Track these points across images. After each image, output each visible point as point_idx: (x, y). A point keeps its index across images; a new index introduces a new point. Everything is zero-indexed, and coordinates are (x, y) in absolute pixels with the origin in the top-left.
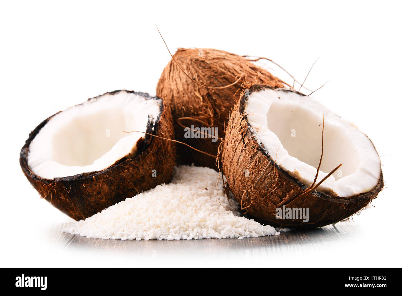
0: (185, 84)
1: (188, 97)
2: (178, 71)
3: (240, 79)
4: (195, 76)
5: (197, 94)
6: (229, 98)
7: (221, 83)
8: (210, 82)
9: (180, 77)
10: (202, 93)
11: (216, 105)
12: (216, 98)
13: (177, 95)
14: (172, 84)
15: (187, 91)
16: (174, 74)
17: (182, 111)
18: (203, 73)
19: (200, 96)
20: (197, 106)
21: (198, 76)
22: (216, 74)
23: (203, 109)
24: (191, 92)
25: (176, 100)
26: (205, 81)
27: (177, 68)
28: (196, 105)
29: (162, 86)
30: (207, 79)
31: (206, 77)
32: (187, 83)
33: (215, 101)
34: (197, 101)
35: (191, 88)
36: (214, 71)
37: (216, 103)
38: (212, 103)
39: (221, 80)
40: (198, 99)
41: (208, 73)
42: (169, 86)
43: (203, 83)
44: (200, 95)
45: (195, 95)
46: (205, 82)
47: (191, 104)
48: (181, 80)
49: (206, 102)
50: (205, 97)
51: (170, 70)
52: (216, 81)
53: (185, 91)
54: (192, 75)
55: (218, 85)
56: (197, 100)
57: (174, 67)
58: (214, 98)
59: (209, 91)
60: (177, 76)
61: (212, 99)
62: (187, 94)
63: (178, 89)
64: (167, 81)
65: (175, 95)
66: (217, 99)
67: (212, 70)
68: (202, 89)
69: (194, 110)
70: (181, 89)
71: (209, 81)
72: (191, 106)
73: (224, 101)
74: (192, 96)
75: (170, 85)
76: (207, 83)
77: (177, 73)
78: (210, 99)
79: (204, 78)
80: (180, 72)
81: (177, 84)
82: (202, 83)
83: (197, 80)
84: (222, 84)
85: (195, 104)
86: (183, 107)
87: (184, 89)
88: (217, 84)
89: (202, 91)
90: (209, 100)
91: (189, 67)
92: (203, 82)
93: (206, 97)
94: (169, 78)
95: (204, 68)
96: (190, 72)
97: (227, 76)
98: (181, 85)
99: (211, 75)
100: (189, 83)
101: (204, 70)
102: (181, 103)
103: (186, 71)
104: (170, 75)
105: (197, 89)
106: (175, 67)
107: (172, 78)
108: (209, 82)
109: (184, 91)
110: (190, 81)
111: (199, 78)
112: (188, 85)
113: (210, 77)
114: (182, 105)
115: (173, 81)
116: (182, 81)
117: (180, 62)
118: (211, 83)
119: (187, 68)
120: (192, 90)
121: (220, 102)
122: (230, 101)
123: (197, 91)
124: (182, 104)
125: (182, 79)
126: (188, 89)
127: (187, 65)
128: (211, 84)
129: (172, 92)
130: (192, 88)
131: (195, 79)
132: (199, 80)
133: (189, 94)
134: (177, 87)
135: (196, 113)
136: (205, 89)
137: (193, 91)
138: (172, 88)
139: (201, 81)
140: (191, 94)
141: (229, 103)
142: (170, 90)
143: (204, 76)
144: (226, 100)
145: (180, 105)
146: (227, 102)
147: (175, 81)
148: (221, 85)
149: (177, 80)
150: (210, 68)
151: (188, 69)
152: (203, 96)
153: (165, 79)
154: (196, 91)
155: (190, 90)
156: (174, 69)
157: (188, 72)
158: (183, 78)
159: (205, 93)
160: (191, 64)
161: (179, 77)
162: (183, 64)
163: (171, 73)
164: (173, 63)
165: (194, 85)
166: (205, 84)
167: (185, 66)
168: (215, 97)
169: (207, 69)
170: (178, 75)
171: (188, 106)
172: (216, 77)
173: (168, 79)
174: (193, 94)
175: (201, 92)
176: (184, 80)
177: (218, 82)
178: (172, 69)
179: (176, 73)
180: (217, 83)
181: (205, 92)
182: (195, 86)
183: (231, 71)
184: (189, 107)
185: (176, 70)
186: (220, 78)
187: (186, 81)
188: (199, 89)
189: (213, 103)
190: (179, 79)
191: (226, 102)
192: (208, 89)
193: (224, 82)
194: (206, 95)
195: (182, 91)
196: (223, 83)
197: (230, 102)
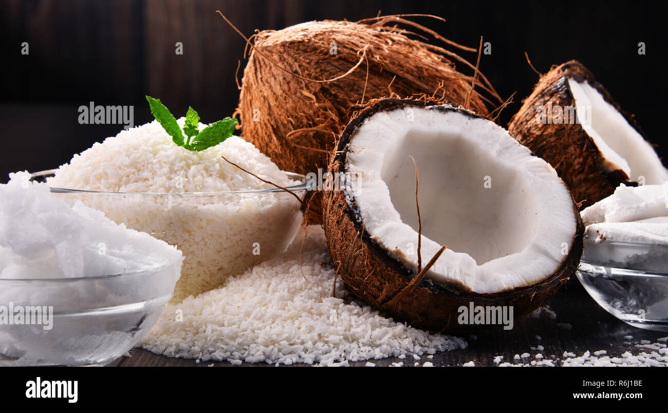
0: (283, 84)
1: (294, 101)
2: (269, 68)
3: (364, 54)
4: (296, 66)
5: (306, 93)
6: (356, 87)
7: (337, 67)
8: (321, 70)
9: (273, 76)
10: (313, 90)
11: (339, 103)
12: (336, 91)
13: (275, 103)
14: (263, 89)
15: (289, 93)
16: (263, 73)
17: (290, 125)
18: (307, 59)
19: (311, 96)
20: (311, 112)
21: (300, 66)
22: (326, 57)
23: (320, 113)
24: (295, 93)
25: (276, 111)
26: (312, 70)
27: (265, 63)
28: (309, 111)
30: (315, 66)
31: (312, 64)
32: (286, 80)
33: (336, 96)
34: (308, 104)
35: (293, 86)
36: (321, 52)
37: (338, 100)
38: (333, 102)
39: (336, 63)
40: (309, 100)
41: (314, 58)
42: (260, 94)
43: (311, 75)
44: (311, 93)
45: (303, 96)
46: (313, 72)
47: (301, 110)
48: (275, 78)
49: (323, 101)
50: (318, 94)
51: (256, 69)
52: (330, 65)
53: (286, 94)
54: (291, 66)
55: (333, 71)
56: (308, 102)
57: (260, 63)
58: (333, 93)
60: (268, 75)
61: (331, 94)
62: (292, 98)
63: (274, 94)
64: (254, 87)
65: (273, 103)
66: (338, 92)
67: (318, 51)
68: (312, 84)
69: (307, 118)
70: (279, 92)
71: (318, 68)
72: (302, 114)
73: (349, 93)
74: (299, 98)
75: (261, 91)
76: (316, 73)
77: (267, 71)
78: (328, 96)
79: (310, 67)
80: (271, 68)
81: (270, 87)
82: (309, 75)
83: (300, 72)
84: (339, 68)
85: (306, 110)
86: (290, 119)
87: (284, 91)
88: (332, 71)
89: (312, 86)
90: (326, 98)
91: (283, 56)
92: (311, 73)
93: (321, 94)
94: (257, 81)
95: (305, 51)
96: (286, 64)
97: (344, 54)
98: (278, 87)
99: (319, 60)
100: (288, 79)
101: (306, 54)
102: (284, 114)
103: (280, 64)
104: (257, 77)
105: (303, 85)
106: (262, 63)
107: (262, 81)
108: (318, 70)
109: (284, 95)
110: (289, 76)
111: (302, 68)
112: (288, 83)
113: (317, 63)
114: (286, 117)
115: (264, 85)
116: (278, 79)
117: (268, 54)
119: (280, 58)
120: (296, 89)
121: (343, 96)
122: (358, 90)
123: (305, 89)
124: (286, 114)
125: (277, 77)
126: (289, 90)
127: (279, 54)
128: (323, 72)
129: (266, 101)
130: (296, 85)
131: (296, 72)
132: (303, 71)
133: (294, 96)
134: (272, 91)
135: (311, 123)
137: (298, 90)
138: (265, 94)
139: (306, 72)
140: (296, 96)
141: (357, 94)
142: (262, 99)
143: (309, 63)
144: (352, 90)
145: (283, 117)
146: (355, 94)
147: (267, 82)
148: (338, 70)
149: (269, 80)
150: (315, 49)
151: (282, 59)
152: (315, 94)
153: (252, 85)
154: (303, 89)
155: (293, 91)
156: (261, 67)
157: (283, 64)
158: (278, 75)
159: (317, 88)
160: (285, 51)
161: (271, 75)
162: (273, 56)
163: (258, 73)
164: (258, 58)
165: (297, 81)
166: (313, 74)
167: (276, 57)
168: (334, 91)
169: (310, 52)
170: (269, 73)
171: (297, 115)
172: (328, 61)
173: (257, 84)
174: (299, 94)
175: (311, 88)
176: (281, 78)
177: (333, 67)
178: (258, 66)
179: (265, 71)
180: (332, 69)
182: (299, 83)
183: (347, 46)
184: (299, 116)
185: (264, 67)
186: (334, 60)
187: (284, 79)
188: (307, 86)
189: (332, 100)
190: (273, 78)
191: (352, 94)
193: (340, 65)
194: (319, 91)
195: (281, 95)
196: (340, 67)
197: (359, 93)
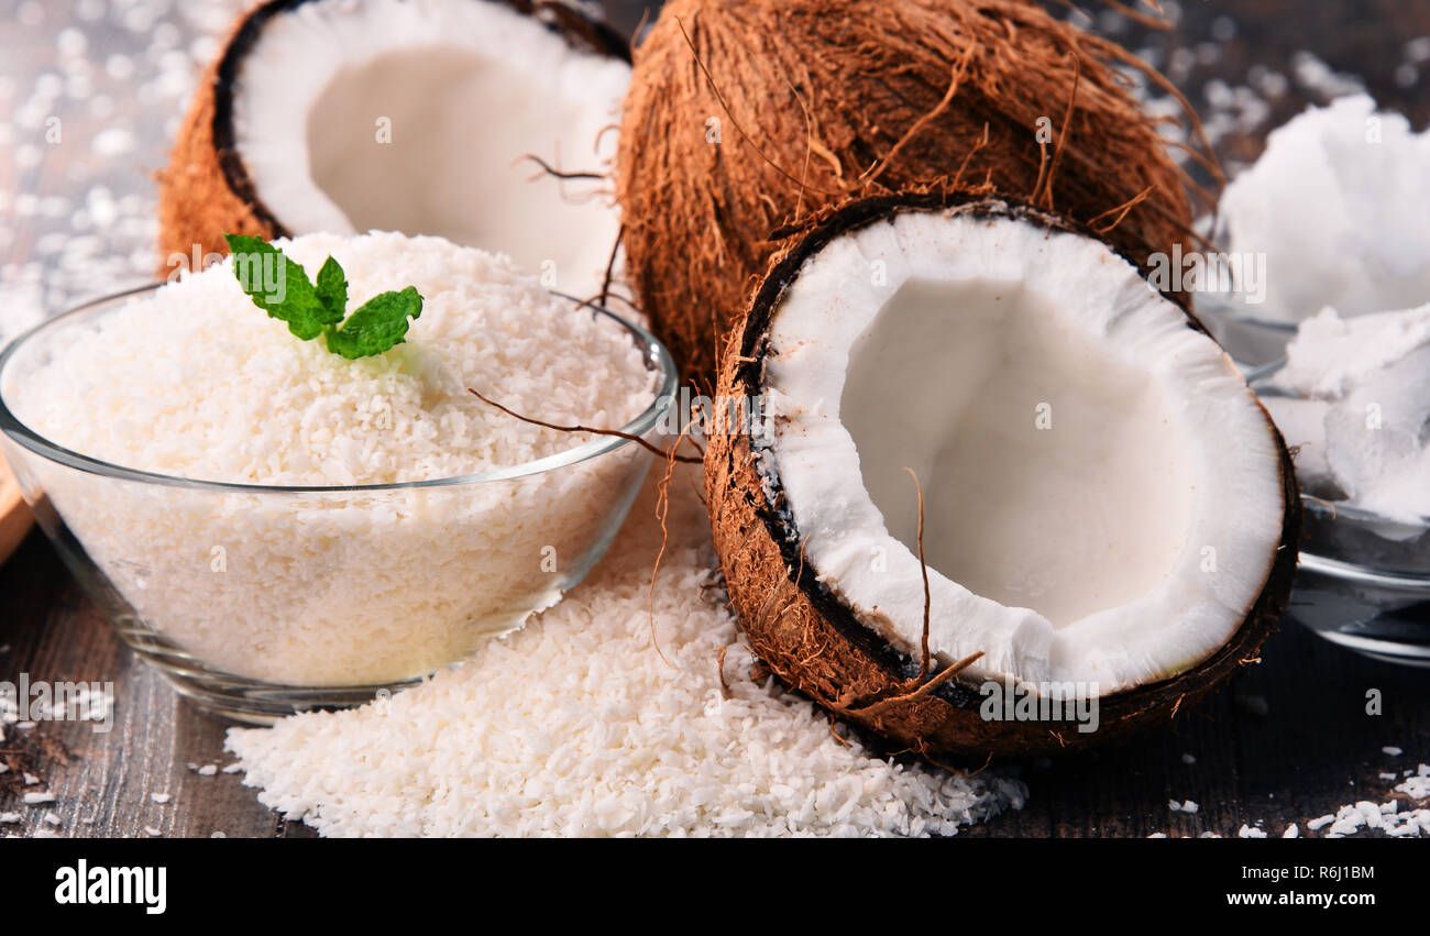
0: (765, 111)
1: (783, 158)
2: (731, 59)
3: (963, 69)
4: (802, 74)
5: (816, 146)
6: (932, 151)
7: (898, 95)
8: (861, 97)
9: (741, 83)
10: (835, 142)
13: (735, 151)
14: (710, 108)
15: (775, 137)
16: (716, 68)
17: (761, 209)
18: (830, 61)
19: (829, 155)
20: (821, 192)
21: (812, 75)
22: (878, 64)
24: (791, 140)
25: (735, 172)
26: (840, 93)
27: (722, 45)
28: (816, 188)
29: (665, 115)
30: (848, 84)
31: (842, 76)
32: (774, 103)
34: (818, 172)
35: (789, 122)
36: (868, 50)
39: (897, 85)
40: (821, 164)
41: (849, 62)
42: (700, 117)
43: (836, 103)
44: (830, 149)
45: (807, 151)
46: (841, 98)
47: (796, 184)
48: (745, 91)
49: (853, 171)
51: (696, 53)
52: (882, 87)
53: (768, 136)
54: (790, 70)
55: (888, 103)
56: (818, 168)
57: (709, 41)
58: (879, 155)
59: (861, 130)
60: (729, 78)
61: (873, 159)
62: (778, 148)
63: (738, 128)
64: (686, 96)
65: (729, 150)
67: (861, 47)
68: (835, 126)
70: (752, 129)
71: (854, 90)
72: (798, 192)
73: (916, 161)
74: (799, 155)
75: (702, 112)
76: (848, 101)
77: (726, 67)
79: (834, 82)
80: (737, 62)
81: (730, 108)
82: (831, 103)
83: (810, 90)
84: (901, 97)
85: (809, 185)
86: (766, 197)
87: (763, 128)
88: (885, 101)
89: (833, 132)
91: (772, 41)
92: (836, 98)
93: (852, 155)
94: (696, 85)
95: (831, 41)
96: (777, 62)
97: (920, 64)
98: (751, 115)
99: (860, 68)
100: (779, 102)
101: (832, 49)
102: (753, 182)
103: (761, 60)
104: (696, 72)
105: (814, 124)
106: (716, 42)
107: (709, 86)
108: (854, 95)
109: (762, 137)
110: (782, 95)
111: (816, 81)
112: (778, 111)
113: (854, 76)
114: (757, 190)
115: (714, 98)
116: (752, 95)
117: (734, 23)
118: (865, 99)
119: (765, 44)
120: (794, 130)
121: (902, 169)
122: (936, 158)
123: (815, 134)
124: (759, 183)
125: (750, 88)
126: (778, 129)
127: (764, 31)
128: (864, 101)
129: (713, 141)
130: (796, 122)
131: (800, 88)
132: (818, 88)
133: (785, 147)
134: (732, 120)
136: (843, 126)
137: (800, 134)
138: (714, 124)
139: (825, 94)
140: (790, 148)
141: (935, 167)
142: (704, 131)
143: (834, 73)
144: (923, 156)
145: (749, 189)
146: (929, 166)
148: (900, 102)
149: (728, 91)
150: (853, 40)
151: (768, 48)
152: (839, 153)
153: (679, 88)
154: (810, 132)
155: (785, 133)
156: (711, 50)
157: (770, 60)
158: (755, 85)
159: (844, 138)
160: (779, 28)
161: (736, 80)
162: (746, 31)
164: (706, 23)
165: (799, 113)
166: (841, 104)
167: (754, 38)
169: (843, 45)
170: (732, 74)
171: (783, 190)
172: (880, 74)
173: (694, 91)
174: (799, 145)
175: (830, 135)
176: (762, 95)
177: (889, 94)
178: (704, 48)
179: (720, 64)
180: (886, 98)
181: (845, 136)
182: (803, 117)
183: (926, 40)
184: (788, 196)
186: (895, 76)
187: (770, 98)
188: (821, 128)
190: (739, 90)
191: (923, 165)
192: (854, 124)
193: (908, 89)
194: (850, 148)
195: (755, 137)
196: (905, 95)
197: (939, 164)
